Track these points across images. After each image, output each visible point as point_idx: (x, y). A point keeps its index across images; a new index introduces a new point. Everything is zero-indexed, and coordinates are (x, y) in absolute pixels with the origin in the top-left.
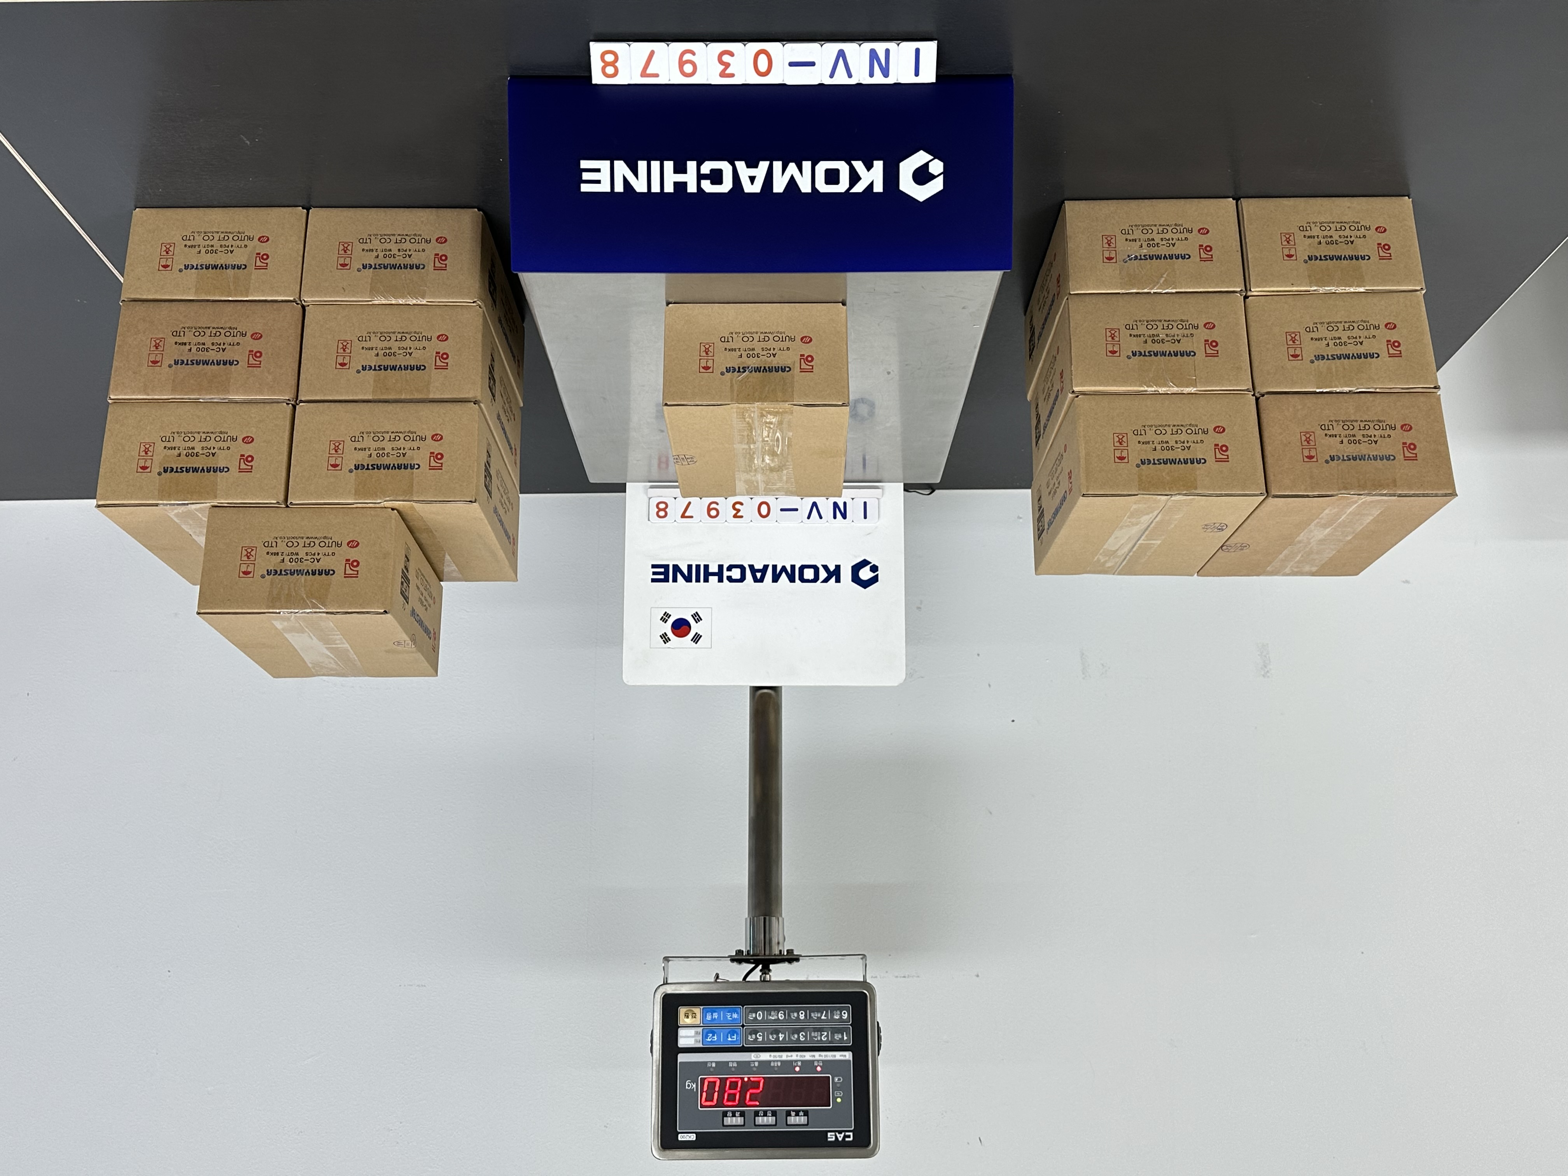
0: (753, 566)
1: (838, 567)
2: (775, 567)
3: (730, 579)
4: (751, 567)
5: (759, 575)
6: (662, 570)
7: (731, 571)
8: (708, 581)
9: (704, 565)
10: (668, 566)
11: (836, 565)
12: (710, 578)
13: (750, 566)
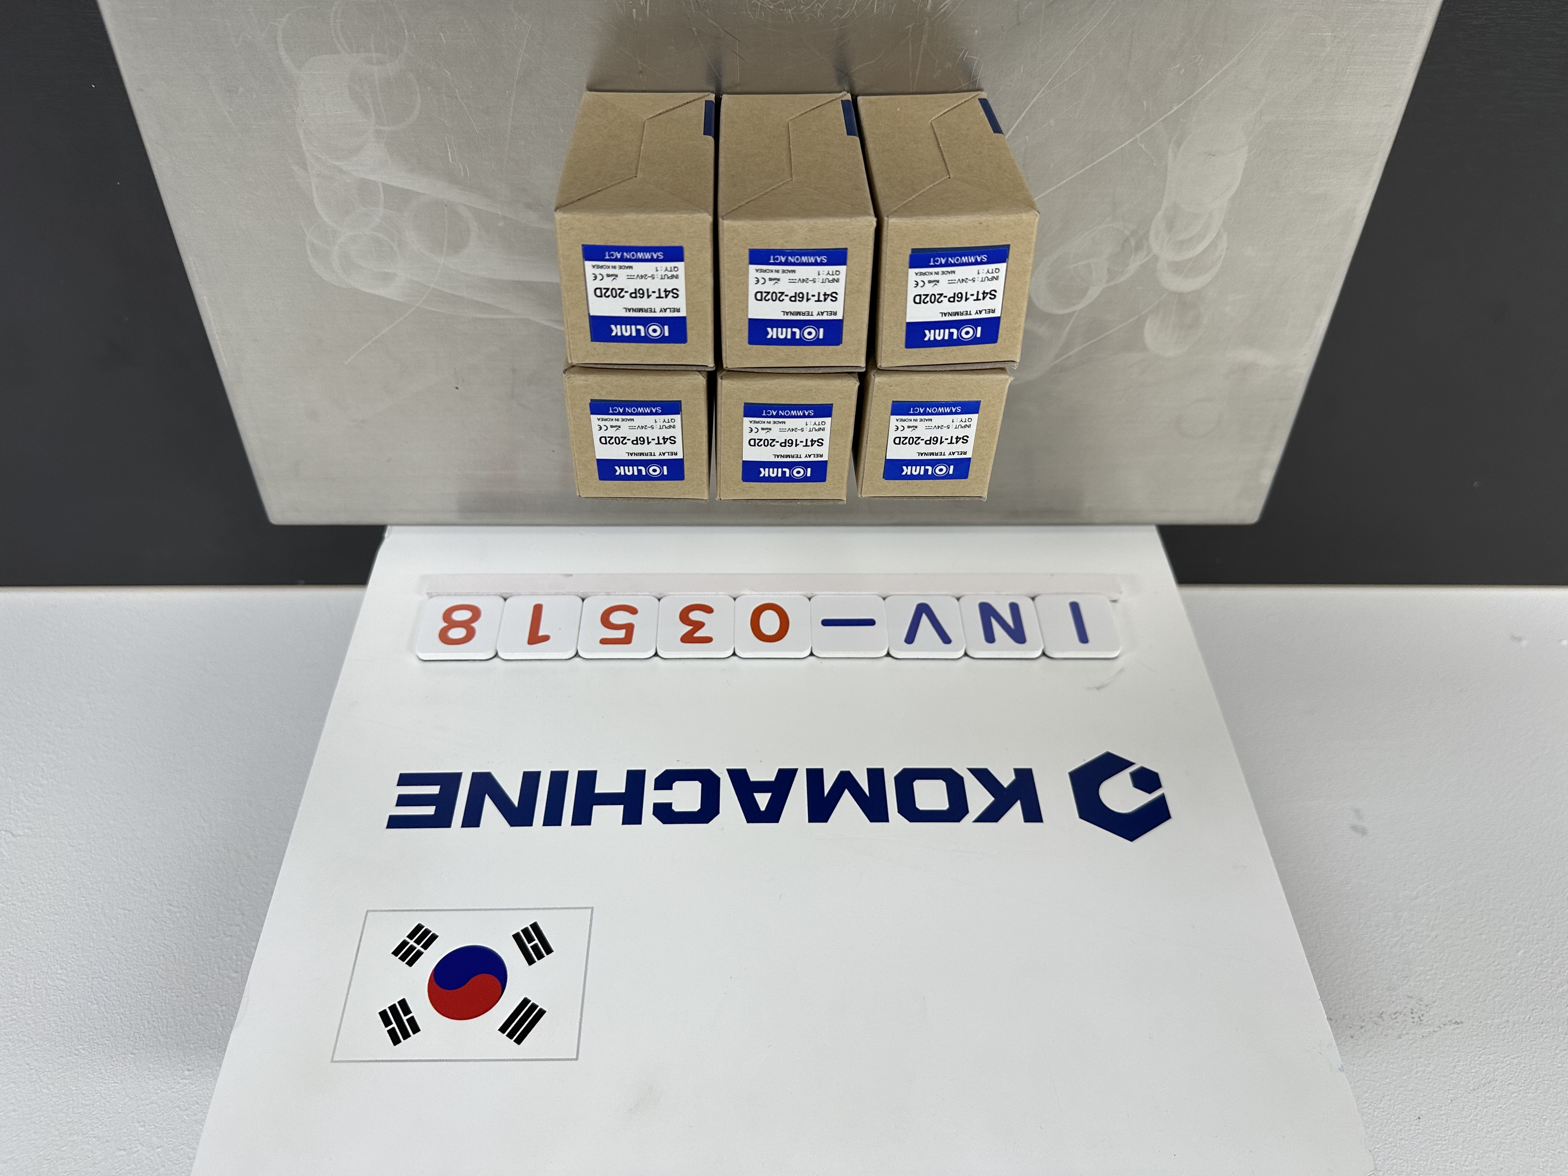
0: (743, 773)
1: (1025, 777)
2: (815, 776)
3: (665, 813)
4: (739, 777)
5: (763, 800)
6: (435, 790)
7: (671, 788)
8: (589, 823)
9: (581, 774)
10: (456, 778)
11: (1017, 771)
12: (597, 810)
13: (731, 772)
